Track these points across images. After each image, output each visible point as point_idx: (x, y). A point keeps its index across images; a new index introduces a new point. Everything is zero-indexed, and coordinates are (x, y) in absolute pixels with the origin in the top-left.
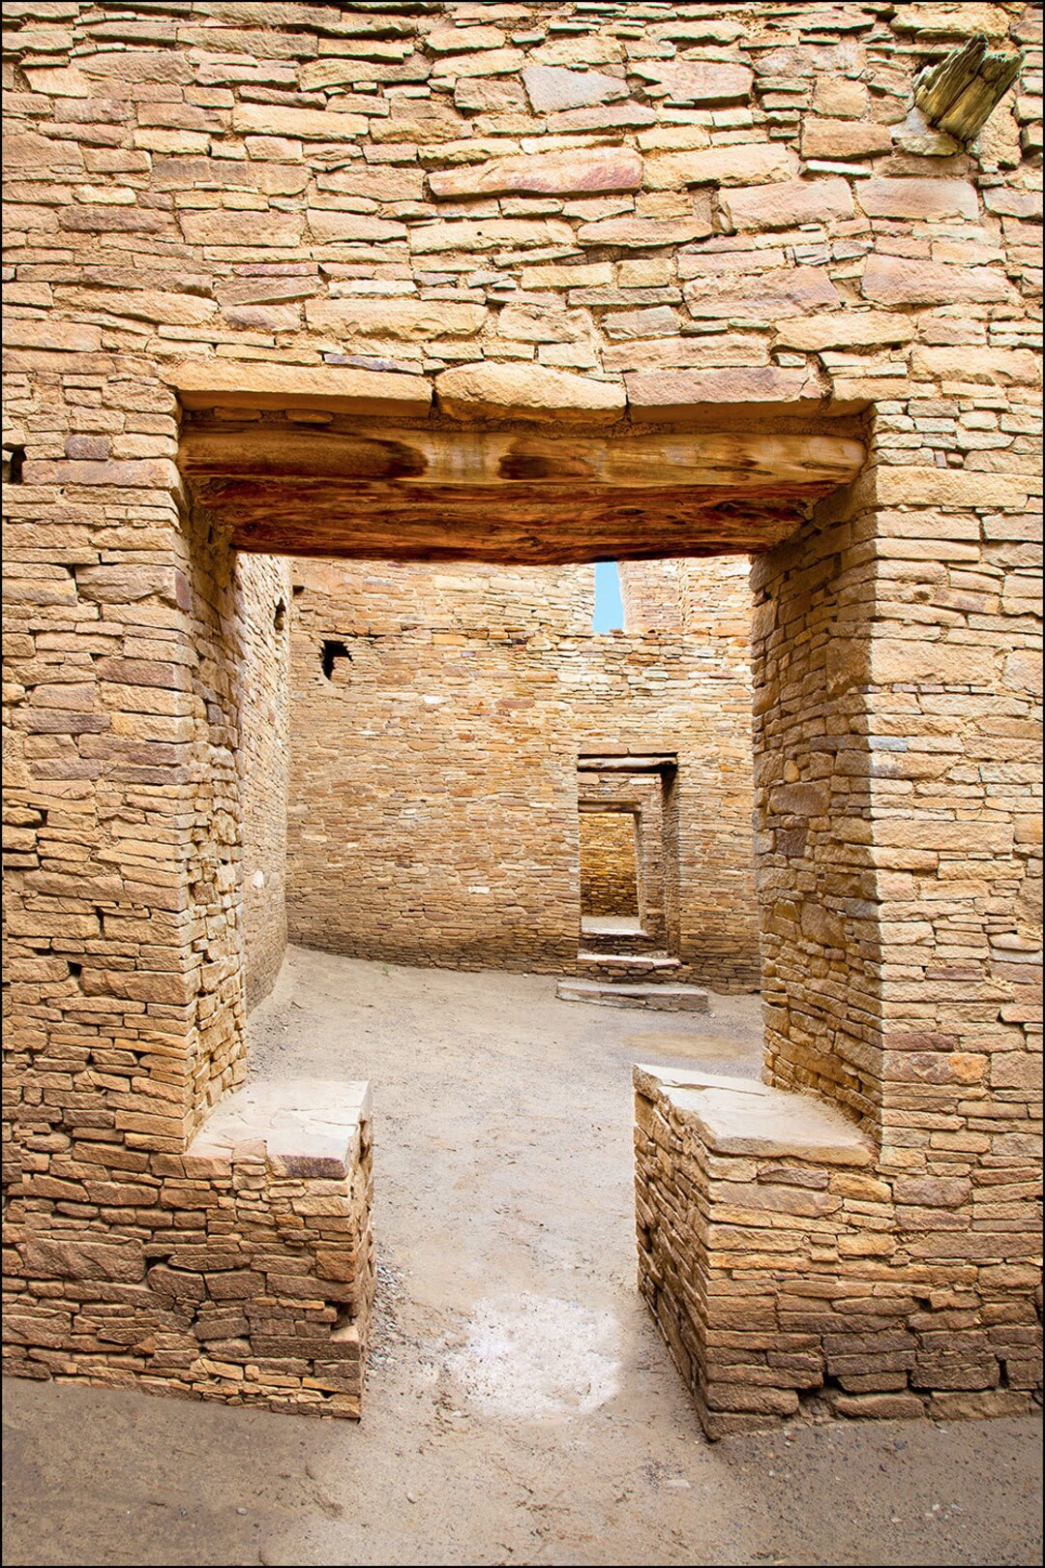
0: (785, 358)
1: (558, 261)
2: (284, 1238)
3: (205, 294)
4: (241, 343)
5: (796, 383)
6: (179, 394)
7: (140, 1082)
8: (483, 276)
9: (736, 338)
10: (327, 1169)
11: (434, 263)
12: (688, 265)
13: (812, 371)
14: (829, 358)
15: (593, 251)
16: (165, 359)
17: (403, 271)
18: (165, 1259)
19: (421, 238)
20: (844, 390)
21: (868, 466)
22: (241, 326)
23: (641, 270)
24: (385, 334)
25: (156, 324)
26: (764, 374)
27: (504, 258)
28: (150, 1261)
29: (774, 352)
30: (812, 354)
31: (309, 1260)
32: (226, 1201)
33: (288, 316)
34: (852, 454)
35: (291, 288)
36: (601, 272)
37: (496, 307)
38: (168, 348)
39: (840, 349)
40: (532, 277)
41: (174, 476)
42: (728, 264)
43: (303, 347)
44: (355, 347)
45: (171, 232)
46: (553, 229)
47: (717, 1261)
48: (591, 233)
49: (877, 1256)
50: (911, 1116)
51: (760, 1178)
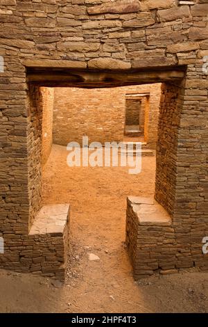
0: (169, 55)
1: (117, 31)
2: (50, 250)
3: (32, 40)
4: (41, 54)
5: (171, 60)
6: (26, 67)
7: (19, 220)
8: (99, 36)
9: (158, 50)
10: (60, 234)
11: (88, 32)
12: (148, 32)
13: (174, 57)
14: (179, 55)
15: (126, 29)
16: (22, 58)
17: (81, 34)
18: (23, 256)
19: (85, 25)
20: (181, 62)
21: (185, 77)
22: (41, 49)
23: (137, 33)
24: (76, 51)
25: (20, 48)
26: (163, 59)
27: (105, 31)
28: (21, 257)
29: (166, 53)
30: (175, 54)
31: (54, 253)
32: (37, 243)
33: (52, 46)
34: (181, 75)
35: (53, 39)
36: (128, 34)
37: (103, 43)
38: (23, 55)
39: (181, 52)
40: (111, 35)
41: (25, 86)
42: (158, 31)
43: (56, 55)
44: (69, 55)
45: (22, 23)
46: (117, 22)
47: (138, 246)
48: (126, 24)
49: (170, 243)
50: (179, 216)
51: (148, 230)
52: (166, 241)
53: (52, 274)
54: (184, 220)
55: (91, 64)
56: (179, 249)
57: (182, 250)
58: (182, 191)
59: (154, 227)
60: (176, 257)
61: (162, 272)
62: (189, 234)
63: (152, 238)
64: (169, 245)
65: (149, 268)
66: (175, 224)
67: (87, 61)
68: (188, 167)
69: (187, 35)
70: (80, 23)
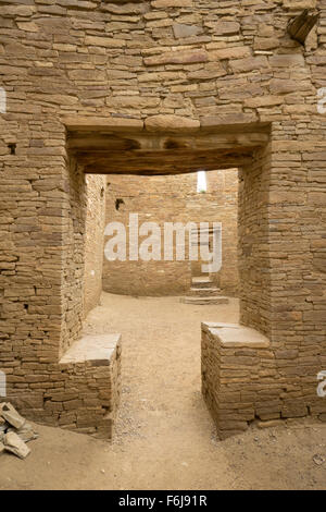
0: (247, 110)
1: (182, 84)
2: (89, 387)
3: (75, 95)
4: (85, 111)
5: (250, 117)
6: (66, 127)
7: (46, 341)
8: (158, 89)
9: (233, 105)
10: (105, 363)
11: (144, 85)
12: (219, 84)
13: (254, 114)
14: (259, 110)
15: (192, 81)
16: (61, 116)
17: (136, 88)
18: (50, 398)
19: (141, 78)
20: (263, 119)
21: (270, 141)
22: (86, 105)
23: (205, 86)
24: (130, 107)
25: (59, 105)
26: (240, 115)
27: (165, 83)
28: (45, 399)
29: (243, 109)
30: (254, 109)
31: (96, 394)
32: (71, 377)
33: (100, 102)
34: (265, 137)
35: (101, 93)
36: (194, 87)
37: (163, 98)
38: (62, 112)
39: (262, 107)
40: (174, 89)
41: (64, 151)
42: (231, 83)
43: (105, 112)
44: (121, 111)
45: (64, 76)
46: (180, 74)
47: (222, 381)
48: (192, 75)
49: (271, 376)
50: (279, 332)
51: (235, 354)
52: (264, 373)
53: (92, 429)
54: (288, 338)
55: (149, 122)
56: (285, 385)
57: (289, 387)
58: (281, 294)
59: (244, 350)
60: (281, 399)
61: (261, 424)
62: (295, 361)
63: (242, 367)
64: (269, 379)
65: (240, 417)
66: (274, 344)
67: (143, 119)
68: (286, 258)
69: (267, 87)
70: (135, 75)
